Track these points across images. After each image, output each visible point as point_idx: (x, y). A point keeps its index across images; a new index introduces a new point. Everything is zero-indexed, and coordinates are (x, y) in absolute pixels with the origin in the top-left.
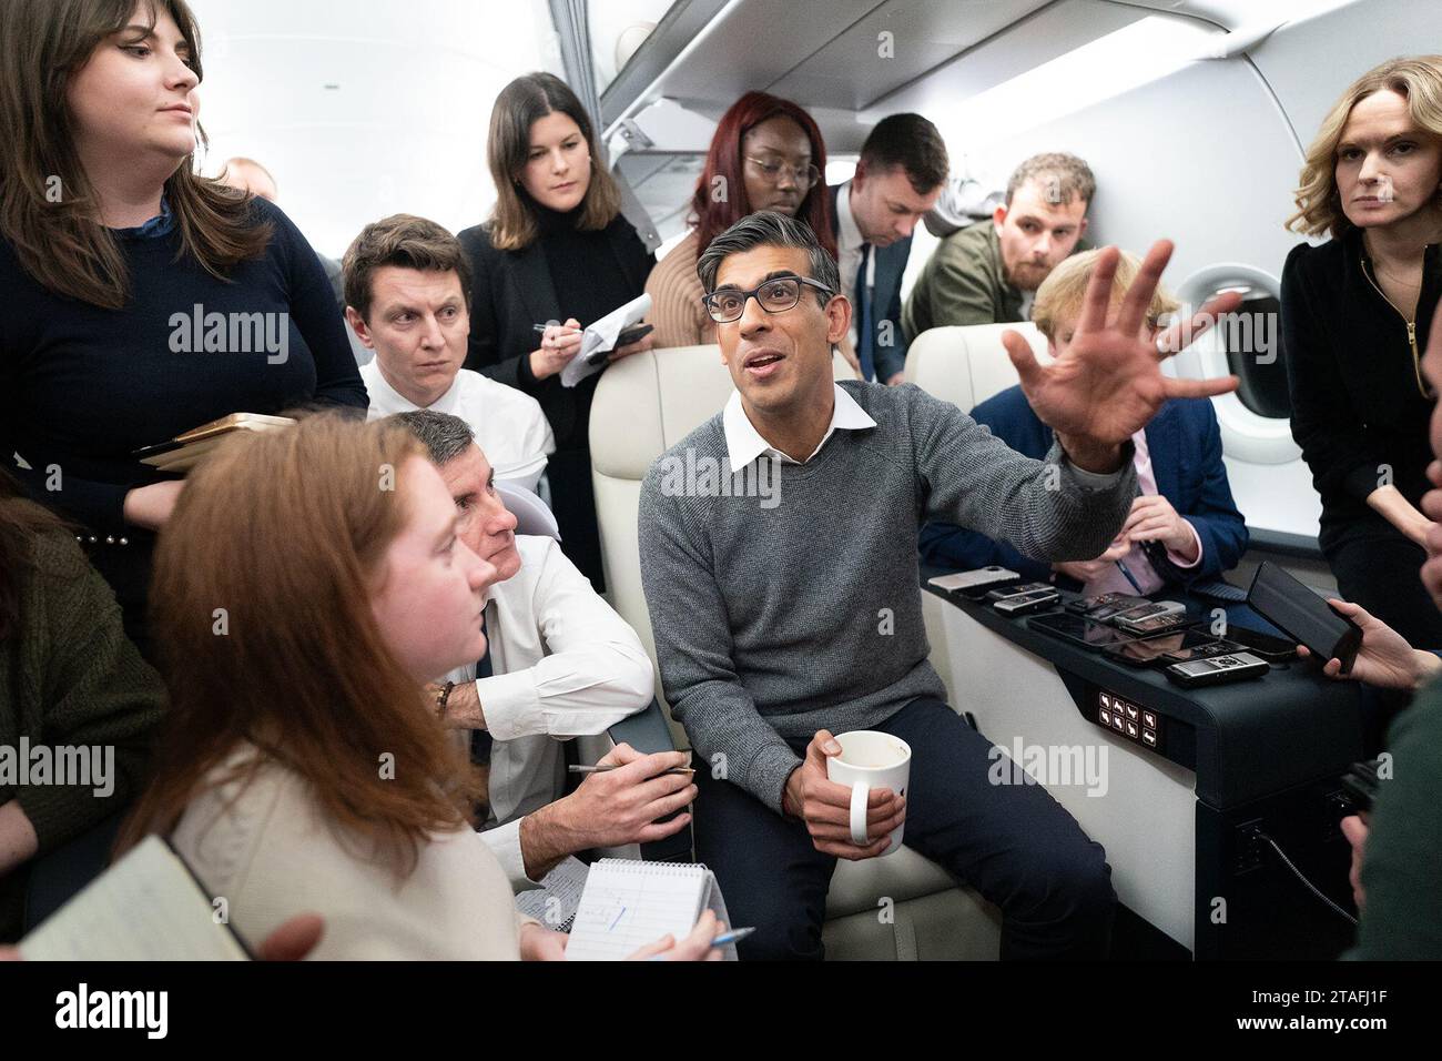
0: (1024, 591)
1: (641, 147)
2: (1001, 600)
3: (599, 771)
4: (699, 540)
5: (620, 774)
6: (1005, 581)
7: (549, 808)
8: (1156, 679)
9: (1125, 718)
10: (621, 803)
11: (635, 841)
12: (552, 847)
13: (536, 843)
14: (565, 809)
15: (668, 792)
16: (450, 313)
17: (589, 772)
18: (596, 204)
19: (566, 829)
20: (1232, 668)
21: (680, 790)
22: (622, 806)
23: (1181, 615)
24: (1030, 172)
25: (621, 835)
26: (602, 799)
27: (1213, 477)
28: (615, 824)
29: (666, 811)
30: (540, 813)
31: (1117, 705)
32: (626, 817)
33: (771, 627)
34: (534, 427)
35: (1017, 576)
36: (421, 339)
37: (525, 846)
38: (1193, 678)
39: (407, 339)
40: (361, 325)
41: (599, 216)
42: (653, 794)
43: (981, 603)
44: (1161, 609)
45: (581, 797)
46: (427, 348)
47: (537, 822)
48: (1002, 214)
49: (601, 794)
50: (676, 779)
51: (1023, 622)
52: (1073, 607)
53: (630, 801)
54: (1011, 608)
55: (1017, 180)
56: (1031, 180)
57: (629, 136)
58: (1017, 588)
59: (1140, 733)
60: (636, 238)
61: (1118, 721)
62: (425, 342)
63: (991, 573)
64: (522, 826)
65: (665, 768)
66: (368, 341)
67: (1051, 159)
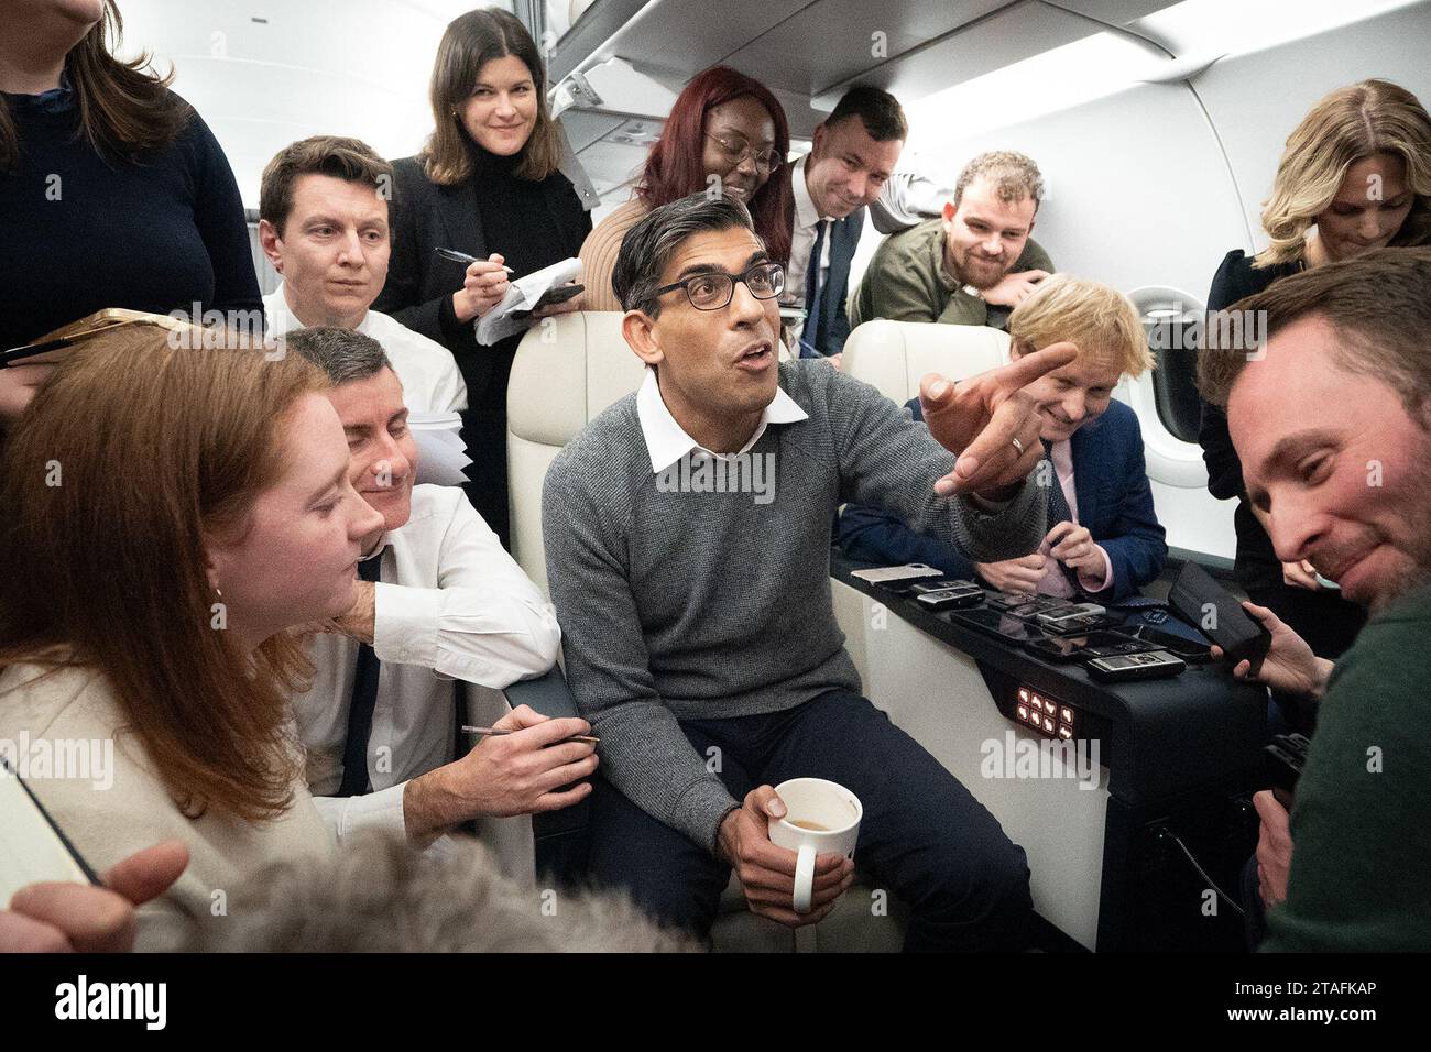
0: (948, 587)
1: (587, 104)
2: (924, 593)
3: (494, 734)
4: (617, 546)
5: (519, 738)
6: (928, 577)
7: (437, 772)
8: (1077, 673)
9: (1043, 713)
10: (518, 769)
11: (529, 811)
12: (437, 816)
13: (420, 810)
14: (455, 775)
15: (569, 760)
16: (372, 236)
17: (484, 734)
18: (537, 153)
19: (454, 796)
20: (1151, 664)
21: (582, 760)
22: (517, 773)
23: (1100, 616)
24: (980, 168)
25: (515, 804)
26: (497, 764)
27: (1137, 493)
28: (510, 791)
29: (566, 780)
30: (427, 778)
31: (1036, 701)
32: (522, 784)
33: (686, 634)
34: (445, 379)
35: (940, 573)
36: (338, 255)
37: (408, 813)
38: (1113, 672)
39: (322, 252)
40: (273, 241)
41: (539, 166)
42: (553, 762)
43: (905, 596)
44: (1082, 610)
45: (473, 761)
46: (345, 264)
47: (423, 786)
48: (951, 211)
49: (496, 759)
50: (579, 747)
51: (946, 616)
52: (997, 604)
53: (527, 768)
54: (934, 601)
55: (967, 178)
56: (982, 176)
57: (577, 91)
58: (940, 583)
59: (1057, 729)
60: (573, 194)
61: (1035, 717)
62: (344, 257)
63: (915, 569)
64: (407, 790)
65: (567, 735)
66: (277, 258)
67: (1001, 156)
